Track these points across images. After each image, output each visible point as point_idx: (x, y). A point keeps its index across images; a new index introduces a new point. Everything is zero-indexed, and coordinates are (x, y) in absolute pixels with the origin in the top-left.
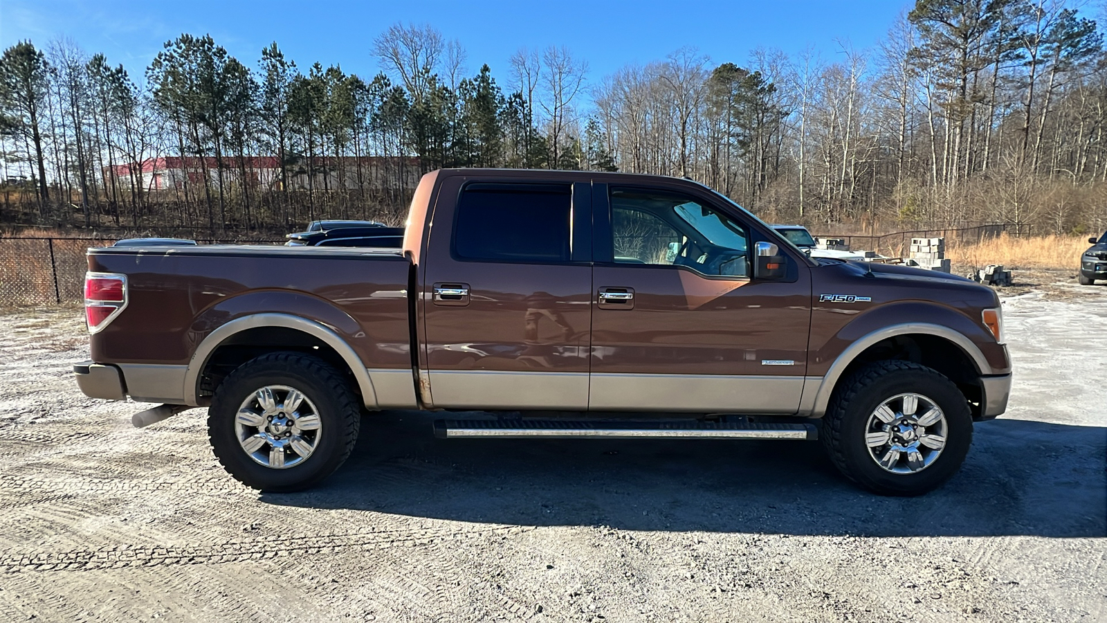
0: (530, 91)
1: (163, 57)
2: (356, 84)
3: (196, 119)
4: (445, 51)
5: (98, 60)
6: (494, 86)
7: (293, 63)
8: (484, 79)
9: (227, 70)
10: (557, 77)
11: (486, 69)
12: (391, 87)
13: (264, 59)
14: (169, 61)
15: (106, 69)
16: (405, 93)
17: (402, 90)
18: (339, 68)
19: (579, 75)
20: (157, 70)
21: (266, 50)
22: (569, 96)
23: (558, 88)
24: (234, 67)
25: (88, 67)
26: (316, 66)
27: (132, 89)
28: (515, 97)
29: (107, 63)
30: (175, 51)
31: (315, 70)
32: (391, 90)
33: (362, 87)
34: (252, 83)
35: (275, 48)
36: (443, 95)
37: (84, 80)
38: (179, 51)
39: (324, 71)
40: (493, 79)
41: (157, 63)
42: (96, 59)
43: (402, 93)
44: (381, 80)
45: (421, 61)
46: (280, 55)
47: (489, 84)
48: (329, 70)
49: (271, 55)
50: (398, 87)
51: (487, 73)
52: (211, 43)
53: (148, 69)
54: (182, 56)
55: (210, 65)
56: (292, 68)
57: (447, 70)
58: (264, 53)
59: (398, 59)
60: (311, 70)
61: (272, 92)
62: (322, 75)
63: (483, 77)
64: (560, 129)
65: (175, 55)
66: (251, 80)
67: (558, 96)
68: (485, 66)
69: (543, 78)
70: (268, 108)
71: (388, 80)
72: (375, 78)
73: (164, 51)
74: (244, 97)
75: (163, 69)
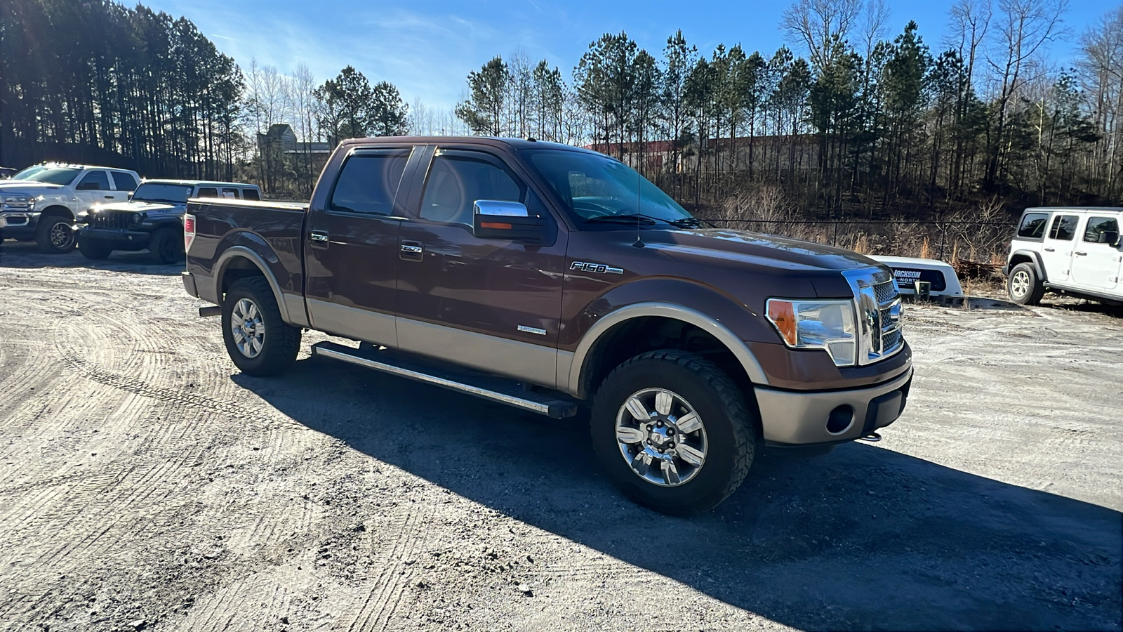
0: (974, 46)
1: (588, 57)
2: (756, 61)
3: (608, 108)
4: (863, 13)
5: (542, 65)
6: (920, 45)
7: (694, 48)
8: (908, 39)
9: (636, 62)
10: (1017, 24)
11: (912, 26)
12: (793, 61)
13: (668, 48)
14: (592, 59)
15: (547, 72)
16: (807, 65)
17: (804, 63)
18: (740, 47)
19: (1052, 16)
20: (583, 68)
21: (671, 39)
22: (1031, 48)
23: (1015, 38)
24: (644, 59)
25: (534, 72)
26: (720, 49)
27: (563, 87)
28: (948, 55)
29: (547, 68)
30: (596, 50)
31: (718, 52)
32: (792, 64)
33: (761, 64)
34: (657, 71)
35: (680, 35)
36: (851, 63)
37: (532, 83)
38: (600, 49)
39: (727, 52)
40: (920, 38)
41: (583, 63)
42: (541, 65)
43: (804, 65)
44: (783, 55)
45: (833, 27)
46: (683, 42)
47: (913, 44)
48: (732, 51)
49: (675, 43)
50: (800, 60)
51: (913, 31)
52: (625, 39)
53: (575, 68)
54: (601, 54)
55: (622, 60)
56: (693, 53)
57: (864, 33)
58: (670, 42)
59: (806, 29)
60: (715, 53)
61: (674, 78)
62: (725, 56)
63: (906, 36)
64: (1012, 90)
65: (597, 53)
66: (656, 69)
67: (1015, 48)
68: (912, 22)
69: (995, 27)
70: (668, 94)
71: (791, 54)
72: (777, 53)
73: (588, 51)
74: (647, 85)
75: (587, 67)
